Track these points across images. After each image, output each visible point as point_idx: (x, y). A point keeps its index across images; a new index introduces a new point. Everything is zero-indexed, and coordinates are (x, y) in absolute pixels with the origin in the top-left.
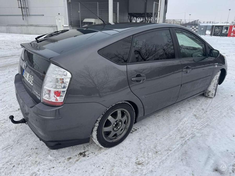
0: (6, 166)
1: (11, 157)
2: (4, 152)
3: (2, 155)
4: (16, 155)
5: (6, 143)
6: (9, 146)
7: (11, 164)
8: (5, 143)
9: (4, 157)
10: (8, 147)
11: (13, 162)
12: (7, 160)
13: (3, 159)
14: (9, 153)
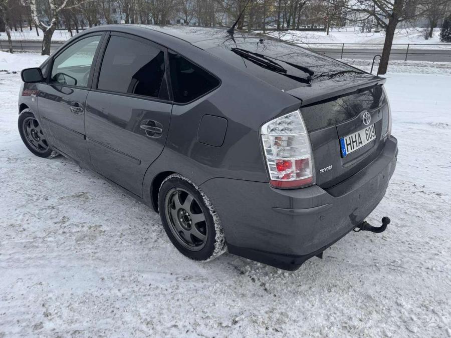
0: (418, 251)
1: (404, 254)
2: (405, 266)
3: (412, 263)
4: (396, 252)
5: (390, 277)
6: (393, 267)
7: (411, 248)
8: (392, 279)
9: (411, 260)
10: (395, 268)
11: (407, 248)
12: (411, 255)
13: (415, 259)
14: (402, 260)
